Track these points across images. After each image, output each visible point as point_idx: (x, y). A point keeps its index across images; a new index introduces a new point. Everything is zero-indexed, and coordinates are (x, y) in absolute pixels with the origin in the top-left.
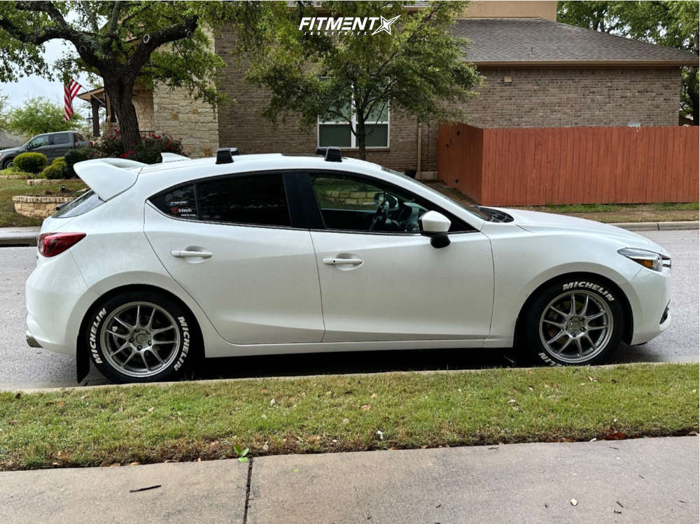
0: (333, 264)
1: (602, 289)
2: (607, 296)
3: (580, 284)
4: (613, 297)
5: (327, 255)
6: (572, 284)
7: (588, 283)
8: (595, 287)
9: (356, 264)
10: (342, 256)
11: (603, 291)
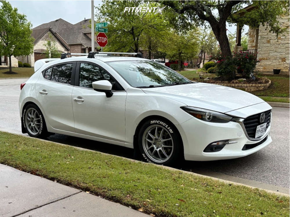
0: (76, 101)
1: (167, 126)
2: (169, 130)
3: (158, 122)
4: (172, 131)
5: (74, 96)
6: (154, 121)
7: (161, 122)
8: (164, 124)
9: (83, 101)
10: (79, 97)
11: (168, 127)
